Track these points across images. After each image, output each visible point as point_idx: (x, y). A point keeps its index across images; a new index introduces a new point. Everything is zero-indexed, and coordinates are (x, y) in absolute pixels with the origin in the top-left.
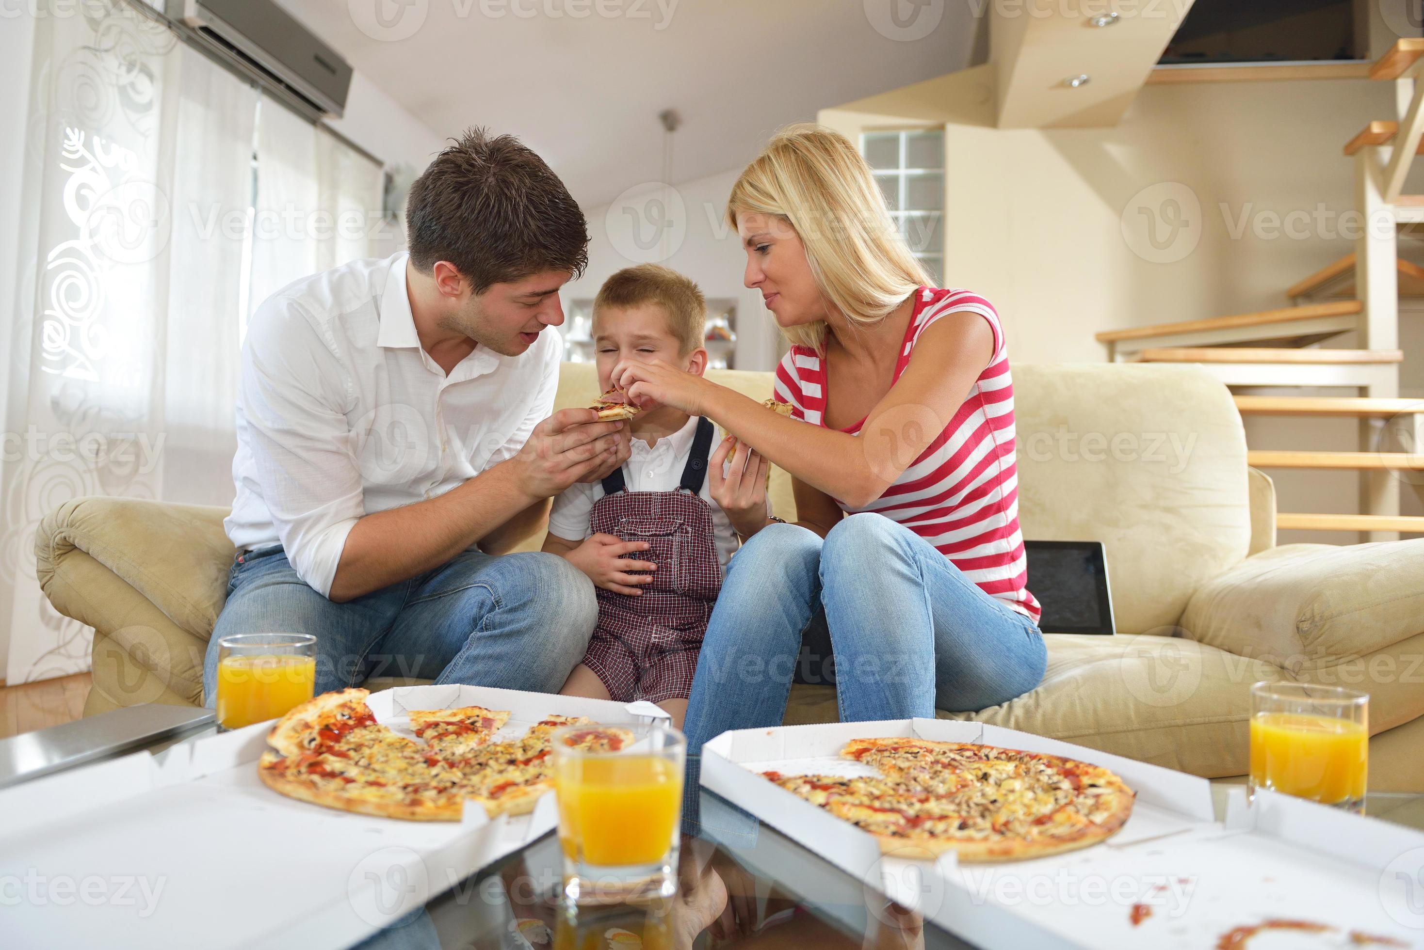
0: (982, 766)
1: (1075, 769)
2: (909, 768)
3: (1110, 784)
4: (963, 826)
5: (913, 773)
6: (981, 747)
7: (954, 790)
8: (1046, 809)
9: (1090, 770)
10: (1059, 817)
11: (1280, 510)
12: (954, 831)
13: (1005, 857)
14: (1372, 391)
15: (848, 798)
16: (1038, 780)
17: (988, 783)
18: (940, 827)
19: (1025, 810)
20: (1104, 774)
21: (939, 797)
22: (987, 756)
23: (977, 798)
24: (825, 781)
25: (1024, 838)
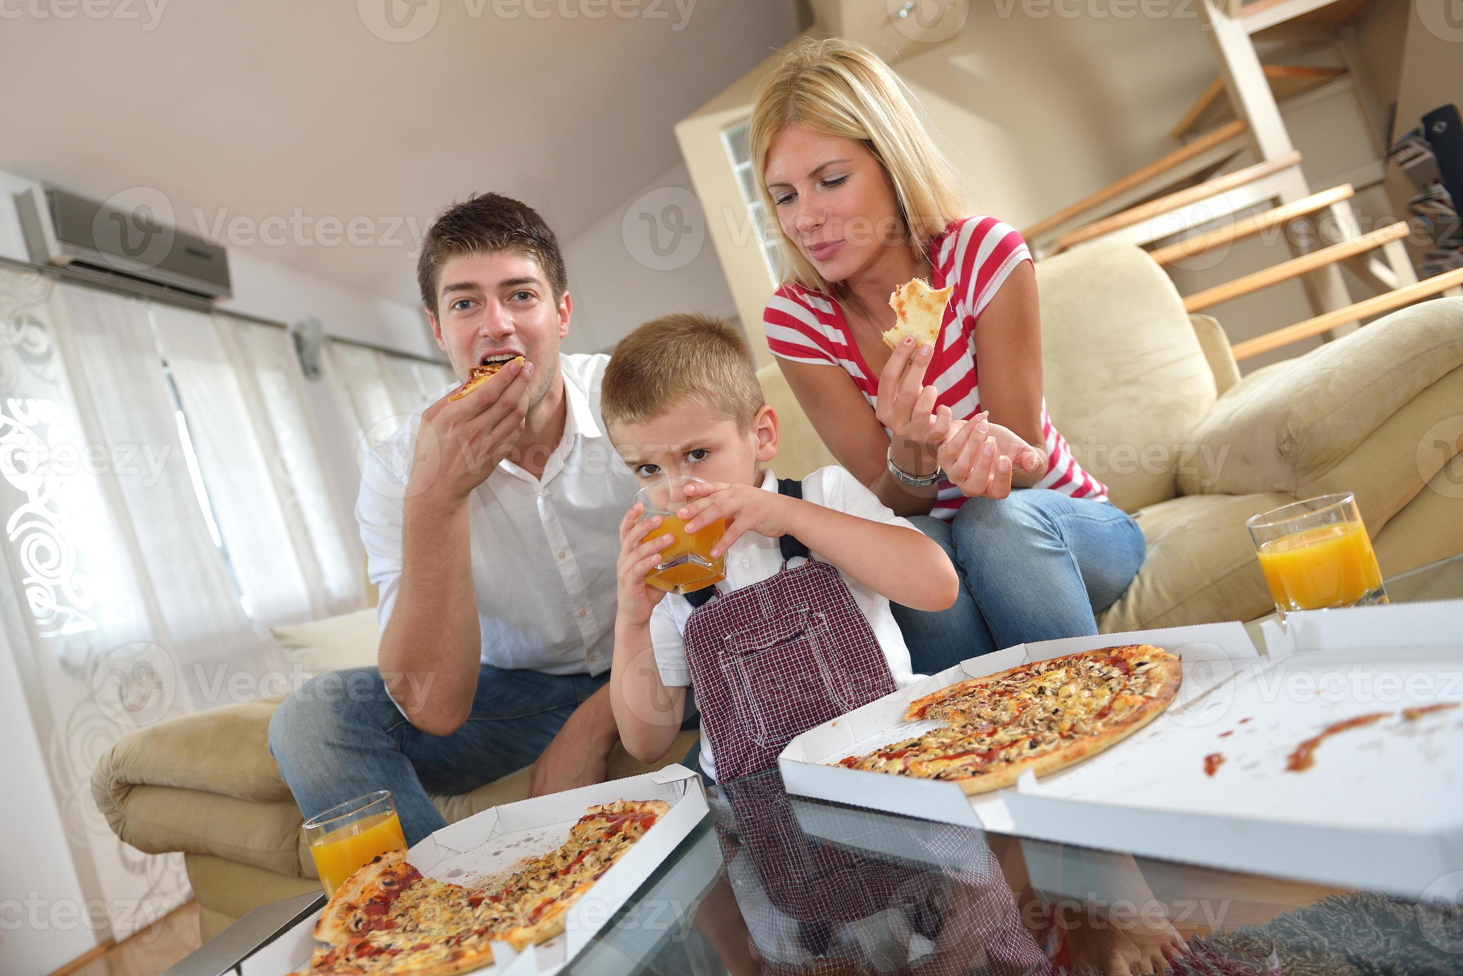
0: (1035, 682)
1: (1120, 655)
2: (969, 708)
3: (1154, 657)
4: (1033, 746)
5: (975, 711)
6: (1030, 666)
7: (1017, 714)
8: (1104, 701)
9: (1134, 651)
10: (1117, 705)
11: (1234, 342)
12: (1027, 751)
13: (1080, 758)
14: (1285, 198)
15: (924, 756)
16: (1090, 677)
17: (1046, 696)
18: (1014, 752)
19: (1085, 709)
20: (1147, 650)
21: (1005, 725)
22: (1038, 672)
23: (1040, 714)
24: (898, 748)
25: (1092, 735)
